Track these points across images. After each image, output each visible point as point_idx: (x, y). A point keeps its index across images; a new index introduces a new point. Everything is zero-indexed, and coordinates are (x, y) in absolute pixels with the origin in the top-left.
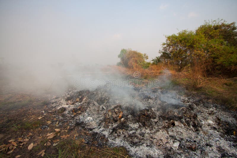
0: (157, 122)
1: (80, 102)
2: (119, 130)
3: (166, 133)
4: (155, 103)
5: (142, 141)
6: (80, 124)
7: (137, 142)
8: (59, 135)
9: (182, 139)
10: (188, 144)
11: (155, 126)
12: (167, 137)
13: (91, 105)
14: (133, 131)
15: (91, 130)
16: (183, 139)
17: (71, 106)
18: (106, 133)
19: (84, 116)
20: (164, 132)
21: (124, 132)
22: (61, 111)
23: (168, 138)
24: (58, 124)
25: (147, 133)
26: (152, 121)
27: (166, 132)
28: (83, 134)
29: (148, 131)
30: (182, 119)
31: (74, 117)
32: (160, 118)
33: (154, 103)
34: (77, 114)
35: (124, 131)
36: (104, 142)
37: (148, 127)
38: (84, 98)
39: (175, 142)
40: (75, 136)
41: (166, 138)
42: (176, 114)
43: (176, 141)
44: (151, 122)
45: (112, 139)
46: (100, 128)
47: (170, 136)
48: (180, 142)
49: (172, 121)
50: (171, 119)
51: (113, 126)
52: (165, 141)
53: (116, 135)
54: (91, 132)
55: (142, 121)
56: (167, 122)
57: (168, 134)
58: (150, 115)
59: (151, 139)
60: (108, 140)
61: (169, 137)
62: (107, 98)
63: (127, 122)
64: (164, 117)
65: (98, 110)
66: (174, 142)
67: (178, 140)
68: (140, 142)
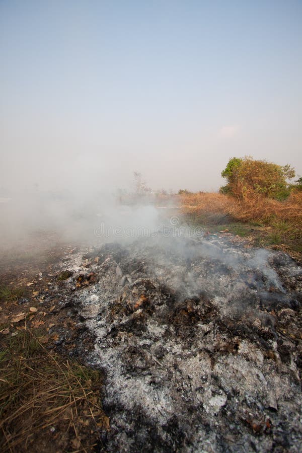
0: (209, 332)
1: (98, 265)
2: (121, 332)
3: (209, 365)
4: (229, 286)
5: (151, 369)
6: (74, 307)
7: (139, 368)
8: (31, 318)
9: (236, 393)
10: (244, 410)
11: (199, 342)
12: (207, 376)
13: (109, 272)
14: (148, 342)
15: (82, 319)
16: (239, 393)
17: (85, 269)
18: (101, 333)
19: (89, 292)
20: (204, 362)
21: (129, 339)
22: (63, 276)
23: (206, 380)
24: (44, 298)
25: (173, 354)
26: (197, 327)
27: (209, 361)
28: (65, 325)
29: (177, 349)
30: (271, 341)
31: (74, 290)
32: (216, 325)
33: (227, 287)
34: (82, 286)
35: (130, 337)
36: (86, 350)
37: (183, 339)
38: (107, 258)
39: (219, 394)
40: (50, 326)
41: (202, 378)
42: (257, 323)
43: (221, 391)
44: (195, 329)
45: (102, 348)
46: (100, 320)
47: (212, 376)
48: (229, 398)
49: (236, 338)
50: (236, 334)
51: (121, 320)
52: (196, 383)
53: (111, 341)
54: (81, 323)
55: (177, 323)
56: (224, 339)
57: (212, 368)
58: (199, 313)
59: (172, 369)
60: (94, 348)
61: (209, 376)
62: (143, 263)
63: (147, 319)
64: (224, 326)
65: (116, 284)
66: (214, 393)
67: (226, 392)
68: (143, 369)
